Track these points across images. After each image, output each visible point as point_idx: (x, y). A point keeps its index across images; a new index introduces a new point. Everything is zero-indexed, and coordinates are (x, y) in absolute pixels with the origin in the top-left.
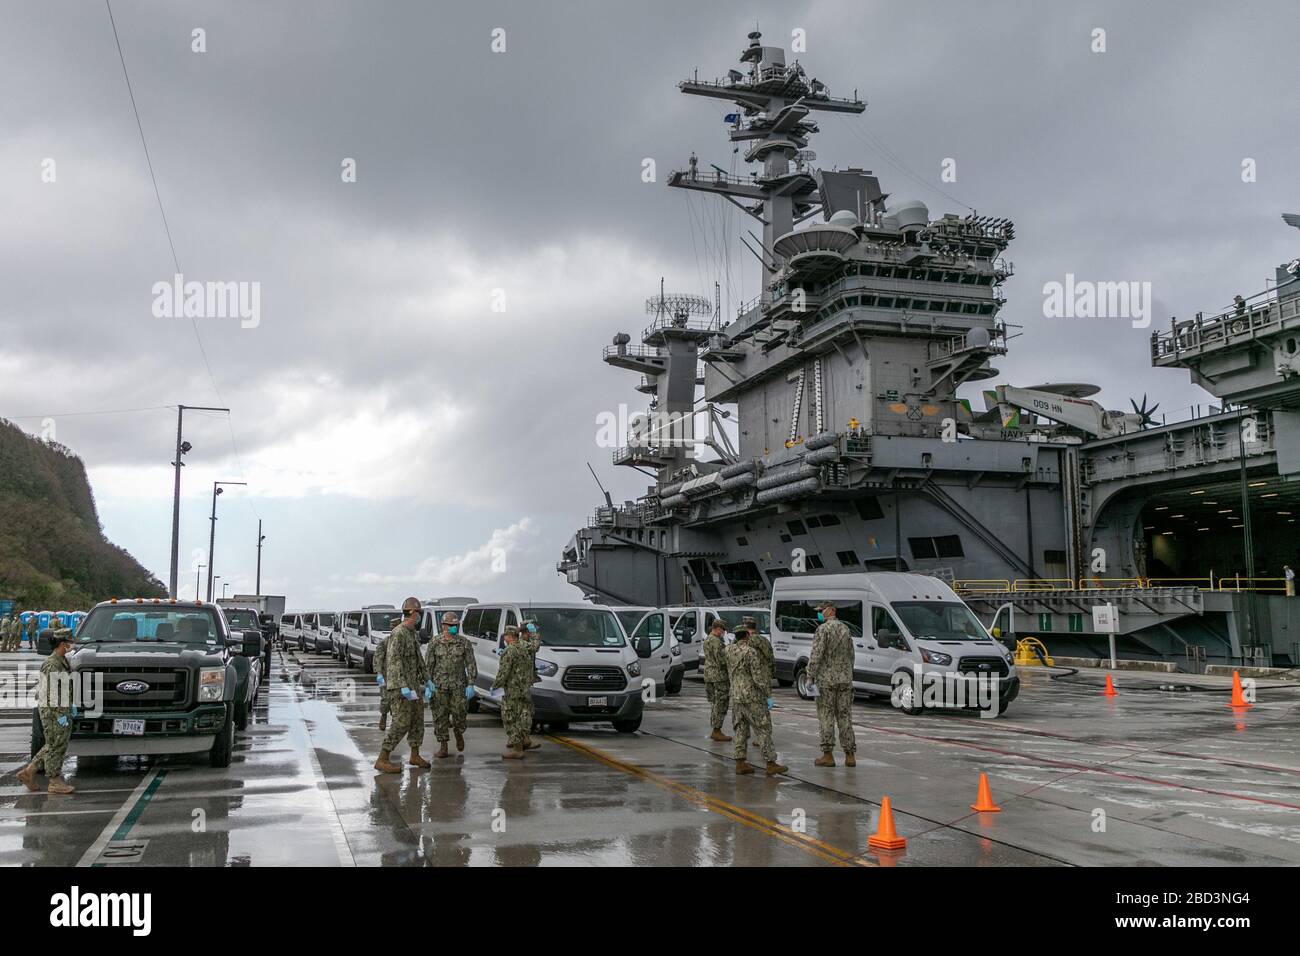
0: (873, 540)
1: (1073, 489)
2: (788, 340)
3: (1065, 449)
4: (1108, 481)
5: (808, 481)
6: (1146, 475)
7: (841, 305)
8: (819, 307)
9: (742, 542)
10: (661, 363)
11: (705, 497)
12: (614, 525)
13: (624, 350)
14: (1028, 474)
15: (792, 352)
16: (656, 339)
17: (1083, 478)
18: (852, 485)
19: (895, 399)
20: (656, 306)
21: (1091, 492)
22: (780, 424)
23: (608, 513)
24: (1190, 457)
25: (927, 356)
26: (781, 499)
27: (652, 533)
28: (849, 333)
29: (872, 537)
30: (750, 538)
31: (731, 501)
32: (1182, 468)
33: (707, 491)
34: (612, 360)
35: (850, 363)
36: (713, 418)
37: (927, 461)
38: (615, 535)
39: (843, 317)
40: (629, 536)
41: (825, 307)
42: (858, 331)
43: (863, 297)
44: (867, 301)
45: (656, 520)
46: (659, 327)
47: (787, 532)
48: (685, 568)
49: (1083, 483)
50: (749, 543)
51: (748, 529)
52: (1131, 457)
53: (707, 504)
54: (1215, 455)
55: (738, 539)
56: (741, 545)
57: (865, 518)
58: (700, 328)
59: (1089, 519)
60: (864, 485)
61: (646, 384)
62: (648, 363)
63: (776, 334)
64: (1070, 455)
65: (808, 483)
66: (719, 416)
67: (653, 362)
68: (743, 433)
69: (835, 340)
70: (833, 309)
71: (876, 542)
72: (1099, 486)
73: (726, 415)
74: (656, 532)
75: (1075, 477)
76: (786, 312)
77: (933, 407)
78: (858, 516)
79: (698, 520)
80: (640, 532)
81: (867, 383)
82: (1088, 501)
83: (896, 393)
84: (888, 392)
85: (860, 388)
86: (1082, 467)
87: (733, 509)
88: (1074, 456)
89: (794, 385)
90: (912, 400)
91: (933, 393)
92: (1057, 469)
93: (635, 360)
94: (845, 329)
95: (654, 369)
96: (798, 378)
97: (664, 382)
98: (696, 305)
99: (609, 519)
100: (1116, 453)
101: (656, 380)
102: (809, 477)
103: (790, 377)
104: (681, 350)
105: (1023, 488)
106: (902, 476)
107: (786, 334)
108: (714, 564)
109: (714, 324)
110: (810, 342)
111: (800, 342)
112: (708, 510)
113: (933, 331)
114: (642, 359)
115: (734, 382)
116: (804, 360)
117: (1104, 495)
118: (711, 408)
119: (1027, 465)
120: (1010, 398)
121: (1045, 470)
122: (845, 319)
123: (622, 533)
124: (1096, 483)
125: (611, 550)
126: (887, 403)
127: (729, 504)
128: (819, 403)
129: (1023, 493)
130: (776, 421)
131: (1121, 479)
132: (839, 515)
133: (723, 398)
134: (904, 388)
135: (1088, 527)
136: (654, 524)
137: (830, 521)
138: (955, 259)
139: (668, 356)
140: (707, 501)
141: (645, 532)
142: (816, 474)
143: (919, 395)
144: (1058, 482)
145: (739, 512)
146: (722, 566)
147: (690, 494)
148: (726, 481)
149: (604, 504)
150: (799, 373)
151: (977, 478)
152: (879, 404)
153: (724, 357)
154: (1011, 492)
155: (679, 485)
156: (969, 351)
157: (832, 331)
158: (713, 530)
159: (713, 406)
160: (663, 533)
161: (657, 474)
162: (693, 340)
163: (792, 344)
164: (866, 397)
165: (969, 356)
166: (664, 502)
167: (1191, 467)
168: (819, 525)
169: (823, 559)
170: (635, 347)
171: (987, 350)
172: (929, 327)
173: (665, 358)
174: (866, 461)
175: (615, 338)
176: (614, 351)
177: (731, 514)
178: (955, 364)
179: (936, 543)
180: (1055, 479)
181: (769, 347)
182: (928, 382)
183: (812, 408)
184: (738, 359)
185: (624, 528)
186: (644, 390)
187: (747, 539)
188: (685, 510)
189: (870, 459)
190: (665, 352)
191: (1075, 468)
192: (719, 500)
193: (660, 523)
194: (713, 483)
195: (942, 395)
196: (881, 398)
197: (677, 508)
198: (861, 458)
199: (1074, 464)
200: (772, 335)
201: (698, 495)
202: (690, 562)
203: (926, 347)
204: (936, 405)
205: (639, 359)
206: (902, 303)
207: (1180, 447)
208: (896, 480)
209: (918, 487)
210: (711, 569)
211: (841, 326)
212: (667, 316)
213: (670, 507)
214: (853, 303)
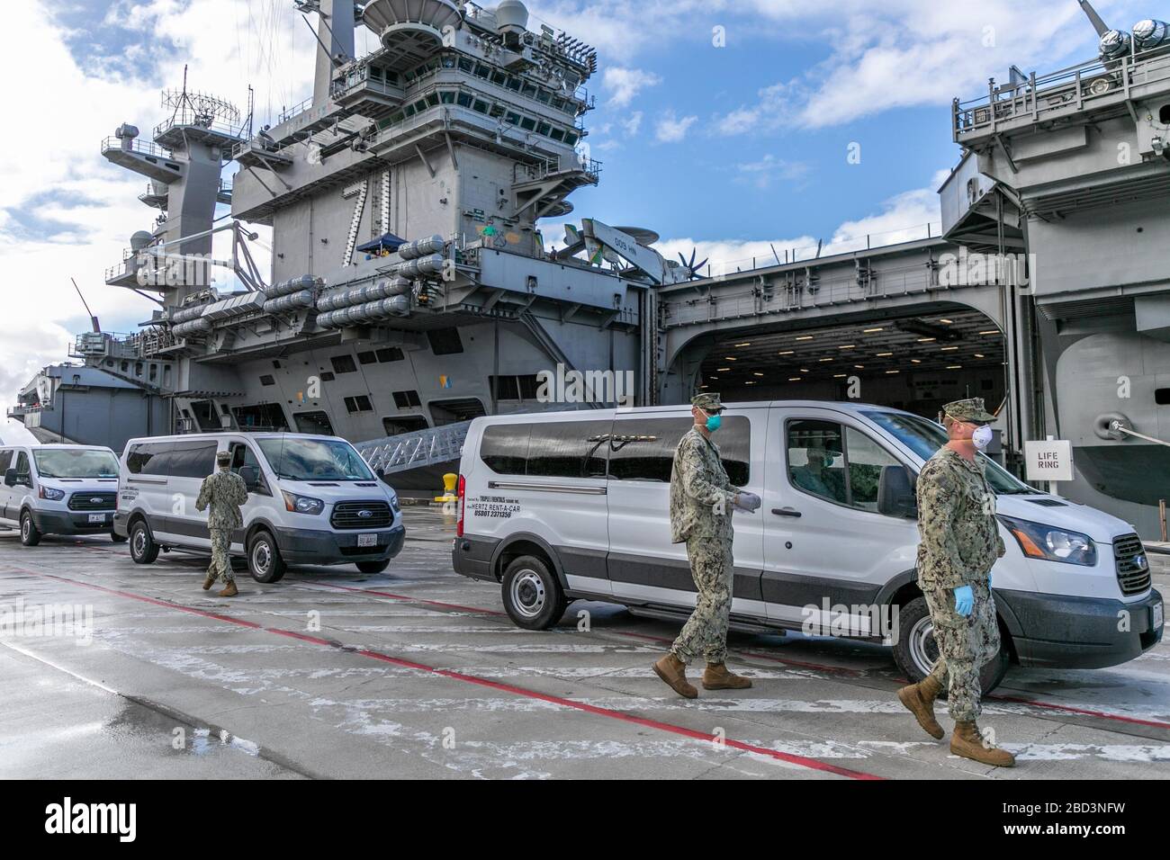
0: (445, 378)
1: (651, 332)
2: (356, 142)
3: (645, 290)
4: (686, 326)
5: (395, 299)
6: (729, 320)
7: (433, 100)
8: (402, 103)
9: (267, 381)
10: (177, 168)
11: (233, 324)
12: (106, 353)
13: (130, 146)
14: (618, 311)
15: (359, 158)
16: (173, 139)
17: (660, 322)
18: (448, 307)
19: (481, 220)
20: (174, 100)
21: (665, 336)
22: (331, 245)
23: (98, 340)
24: (780, 301)
25: (512, 178)
26: (352, 321)
27: (154, 367)
28: (441, 134)
29: (442, 375)
30: (279, 376)
31: (269, 328)
32: (773, 313)
33: (241, 315)
34: (112, 155)
35: (433, 173)
36: (238, 239)
37: (533, 286)
38: (107, 368)
39: (436, 113)
40: (124, 369)
41: (413, 102)
42: (449, 133)
43: (461, 95)
44: (464, 100)
45: (161, 351)
46: (178, 122)
47: (330, 368)
48: (186, 412)
49: (660, 327)
50: (276, 381)
51: (277, 365)
52: (713, 301)
53: (234, 333)
54: (808, 300)
55: (261, 378)
56: (264, 384)
57: (438, 352)
58: (228, 133)
59: (662, 364)
60: (463, 307)
61: (152, 193)
62: (160, 165)
63: (342, 135)
64: (651, 296)
65: (391, 302)
66: (245, 238)
67: (167, 165)
68: (279, 256)
69: (419, 144)
70: (421, 106)
71: (448, 380)
72: (675, 330)
73: (253, 237)
74: (159, 365)
75: (654, 320)
76: (363, 103)
77: (516, 236)
78: (430, 349)
79: (221, 351)
80: (139, 365)
81: (453, 199)
82: (663, 345)
83: (482, 213)
84: (475, 210)
85: (444, 202)
86: (660, 311)
87: (271, 338)
88: (653, 298)
89: (354, 199)
90: (497, 223)
91: (517, 218)
92: (636, 310)
93: (143, 159)
94: (438, 129)
95: (166, 175)
96: (357, 193)
97: (177, 194)
98: (222, 109)
99: (99, 346)
100: (695, 297)
101: (167, 190)
102: (394, 295)
103: (347, 191)
104: (202, 157)
105: (607, 328)
106: (504, 300)
107: (354, 136)
108: (225, 408)
109: (244, 132)
110: (386, 145)
111: (370, 145)
112: (234, 340)
113: (524, 150)
114: (153, 159)
115: (274, 194)
116: (370, 170)
117: (681, 339)
118: (235, 226)
119: (618, 302)
120: (598, 233)
121: (628, 311)
122: (438, 116)
123: (115, 365)
124: (672, 328)
125: (84, 392)
126: (473, 222)
127: (266, 333)
128: (385, 221)
129: (606, 333)
130: (325, 241)
131: (700, 324)
132: (405, 348)
133: (254, 215)
134: (491, 210)
135: (663, 372)
136: (156, 356)
137: (390, 355)
138: (549, 76)
139: (188, 162)
140: (236, 328)
141: (144, 364)
142: (406, 291)
143: (504, 219)
144: (637, 324)
145: (279, 342)
146: (235, 410)
147: (214, 320)
148: (272, 302)
149: (91, 330)
150: (361, 186)
151: (572, 312)
152: (466, 223)
153: (268, 161)
154: (595, 330)
155: (200, 307)
156: (563, 175)
157: (419, 131)
158: (232, 366)
159: (239, 225)
160: (167, 368)
161: (162, 300)
162: (218, 146)
163: (361, 148)
164: (452, 213)
165: (561, 181)
166: (176, 329)
167: (783, 312)
168: (375, 361)
169: (374, 401)
170: (144, 145)
171: (583, 176)
172: (521, 144)
173: (182, 164)
174: (473, 276)
175: (119, 130)
176: (117, 144)
177: (265, 345)
178: (546, 188)
179: (520, 381)
180: (635, 322)
181: (326, 152)
182: (514, 206)
183: (377, 227)
184: (283, 166)
185: (118, 359)
186: (150, 201)
187: (275, 378)
188: (202, 341)
189: (478, 275)
190: (182, 157)
191: (654, 311)
192: (253, 328)
193: (166, 356)
194: (253, 304)
195: (524, 223)
196: (469, 216)
197: (194, 337)
198: (468, 273)
199: (653, 306)
200: (335, 135)
201: (226, 319)
202: (192, 404)
203: (512, 168)
204: (518, 234)
205: (149, 158)
206: (497, 112)
207: (769, 291)
208: (498, 305)
209: (515, 316)
210: (220, 412)
211: (431, 126)
212: (188, 111)
213: (182, 335)
214: (446, 100)
